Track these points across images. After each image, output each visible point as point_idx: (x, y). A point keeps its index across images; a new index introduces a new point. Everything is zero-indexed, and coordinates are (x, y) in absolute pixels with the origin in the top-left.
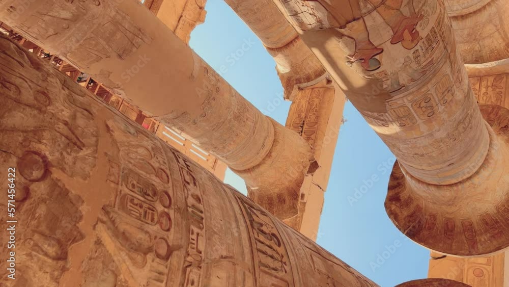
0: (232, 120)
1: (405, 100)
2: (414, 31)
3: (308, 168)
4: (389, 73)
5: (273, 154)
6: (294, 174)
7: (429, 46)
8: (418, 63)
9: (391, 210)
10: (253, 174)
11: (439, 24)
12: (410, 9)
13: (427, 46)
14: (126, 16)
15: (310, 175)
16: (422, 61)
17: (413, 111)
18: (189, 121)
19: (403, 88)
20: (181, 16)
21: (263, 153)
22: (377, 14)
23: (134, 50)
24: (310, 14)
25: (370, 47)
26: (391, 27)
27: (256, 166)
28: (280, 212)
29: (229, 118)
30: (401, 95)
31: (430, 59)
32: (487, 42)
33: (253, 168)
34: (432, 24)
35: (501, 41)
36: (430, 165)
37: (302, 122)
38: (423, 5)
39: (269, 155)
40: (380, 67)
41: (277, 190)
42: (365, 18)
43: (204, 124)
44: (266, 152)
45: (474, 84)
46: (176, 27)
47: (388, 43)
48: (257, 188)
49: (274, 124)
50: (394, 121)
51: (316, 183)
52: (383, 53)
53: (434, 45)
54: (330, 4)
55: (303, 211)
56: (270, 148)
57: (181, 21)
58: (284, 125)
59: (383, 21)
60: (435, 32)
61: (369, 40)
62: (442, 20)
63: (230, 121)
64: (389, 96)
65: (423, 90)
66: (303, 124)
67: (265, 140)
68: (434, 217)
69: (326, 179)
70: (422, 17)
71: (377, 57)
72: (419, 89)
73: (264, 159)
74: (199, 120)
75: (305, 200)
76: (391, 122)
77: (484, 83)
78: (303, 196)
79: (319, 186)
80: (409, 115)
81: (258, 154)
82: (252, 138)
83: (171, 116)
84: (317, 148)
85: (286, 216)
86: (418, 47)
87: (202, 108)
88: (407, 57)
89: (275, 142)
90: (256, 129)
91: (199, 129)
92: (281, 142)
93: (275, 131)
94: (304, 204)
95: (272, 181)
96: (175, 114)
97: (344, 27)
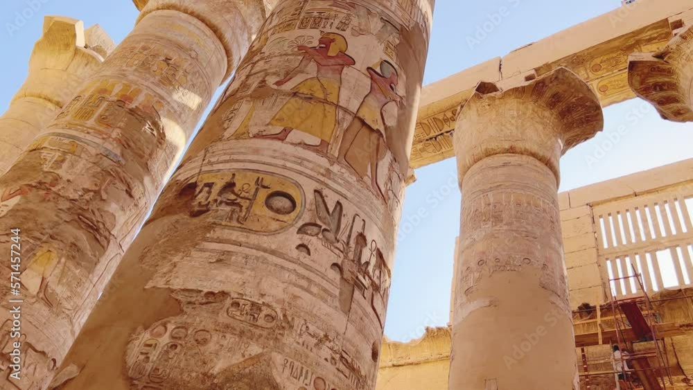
0: (504, 222)
1: (393, 7)
2: (322, 46)
3: (492, 94)
4: (383, 45)
5: (506, 146)
6: (513, 104)
7: (322, 18)
8: (348, 17)
10: (548, 155)
11: (289, 25)
12: (306, 66)
13: (324, 20)
15: (498, 86)
16: (343, 15)
18: (548, 275)
19: (385, 18)
20: (394, 366)
21: (514, 159)
25: (375, 86)
26: (341, 74)
27: (537, 158)
28: (573, 90)
29: (505, 228)
30: (391, 14)
31: (335, 8)
33: (541, 159)
34: (297, 32)
37: (429, 142)
38: (286, 55)
39: (512, 151)
40: (385, 61)
41: (547, 114)
42: (355, 111)
43: (537, 254)
44: (512, 156)
46: (412, 364)
47: (357, 65)
48: (560, 141)
49: (464, 170)
51: (498, 73)
52: (370, 66)
53: (315, 14)
55: (548, 66)
56: (502, 155)
57: (402, 362)
58: (455, 157)
60: (302, 23)
61: (370, 92)
62: (281, 26)
63: (508, 224)
64: (401, 28)
66: (431, 139)
67: (497, 167)
69: (483, 68)
70: (301, 48)
71: (378, 70)
73: (522, 153)
74: (537, 263)
75: (533, 72)
76: (421, 11)
78: (528, 79)
79: (500, 68)
81: (520, 165)
82: (507, 184)
84: (459, 99)
85: (574, 80)
86: (334, 30)
87: (521, 268)
88: (353, 35)
89: (488, 154)
90: (492, 186)
91: (548, 256)
92: (484, 147)
93: (475, 162)
94: (537, 70)
95: (540, 127)
96: (553, 298)
97: (378, 131)
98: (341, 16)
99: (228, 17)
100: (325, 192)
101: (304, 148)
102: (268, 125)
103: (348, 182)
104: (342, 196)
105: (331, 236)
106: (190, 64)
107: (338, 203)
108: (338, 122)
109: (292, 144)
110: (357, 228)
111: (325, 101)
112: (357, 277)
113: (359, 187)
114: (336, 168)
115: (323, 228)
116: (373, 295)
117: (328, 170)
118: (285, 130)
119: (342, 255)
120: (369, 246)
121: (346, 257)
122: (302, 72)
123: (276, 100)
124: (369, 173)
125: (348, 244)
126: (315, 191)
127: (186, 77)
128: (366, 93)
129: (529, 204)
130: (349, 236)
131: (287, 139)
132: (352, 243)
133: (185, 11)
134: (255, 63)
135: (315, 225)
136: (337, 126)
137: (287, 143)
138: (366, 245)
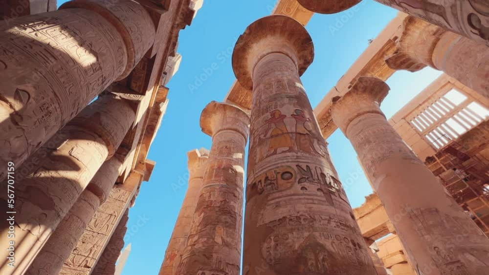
0: (373, 142)
1: (289, 92)
2: (272, 117)
3: (340, 99)
4: (292, 105)
5: (356, 114)
6: (349, 100)
8: (276, 103)
9: (312, 57)
10: (374, 109)
11: (259, 116)
12: (271, 126)
13: (269, 109)
14: (416, 230)
15: (340, 96)
18: (403, 154)
19: (288, 97)
20: (360, 218)
21: (361, 117)
22: (288, 131)
23: (422, 209)
26: (283, 122)
27: (371, 113)
28: (369, 82)
29: (374, 144)
30: (290, 94)
31: (270, 103)
32: (232, 116)
33: (373, 112)
34: (262, 117)
35: (227, 113)
36: (288, 64)
38: (263, 126)
39: (359, 115)
41: (364, 95)
42: (295, 131)
43: (394, 147)
45: (244, 103)
46: (367, 214)
48: (375, 102)
49: (345, 131)
51: (337, 92)
53: (265, 108)
54: (310, 147)
55: (354, 80)
56: (356, 119)
57: (363, 215)
58: (339, 128)
60: (262, 113)
61: (297, 122)
62: (256, 118)
63: (374, 142)
64: (296, 97)
65: (279, 92)
66: (326, 126)
67: (357, 124)
68: (294, 44)
69: (331, 92)
70: (266, 121)
71: (295, 114)
72: (281, 93)
73: (363, 114)
74: (396, 151)
75: (350, 84)
76: (298, 88)
77: (240, 101)
78: (349, 87)
79: (337, 90)
80: (289, 86)
81: (366, 118)
82: (365, 128)
84: (328, 108)
85: (367, 79)
87: (390, 156)
89: (351, 121)
90: (359, 131)
91: (399, 146)
92: (347, 119)
93: (347, 126)
94: (351, 83)
95: (365, 101)
96: (412, 161)
97: (307, 134)
98: (274, 104)
99: (237, 124)
100: (300, 164)
103: (306, 157)
104: (307, 163)
105: (311, 179)
106: (234, 145)
107: (307, 166)
109: (280, 154)
110: (319, 172)
111: (283, 133)
112: (329, 190)
113: (311, 157)
114: (299, 154)
116: (339, 195)
117: (297, 156)
118: (275, 150)
119: (319, 184)
121: (321, 185)
122: (270, 128)
124: (312, 150)
125: (319, 179)
126: (297, 166)
127: (234, 149)
129: (378, 130)
130: (318, 176)
131: (277, 153)
132: (320, 178)
133: (225, 129)
134: (254, 134)
135: (303, 178)
136: (291, 139)
138: (326, 177)
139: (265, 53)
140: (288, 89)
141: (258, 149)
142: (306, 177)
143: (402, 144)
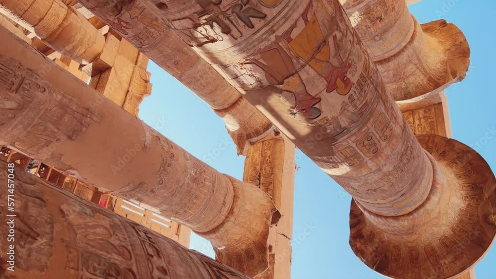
0: (190, 182)
1: (349, 141)
2: (346, 78)
3: (271, 218)
4: (330, 119)
5: (235, 210)
6: (258, 227)
7: (362, 90)
8: (355, 106)
9: (356, 248)
11: (366, 70)
12: (338, 59)
13: (360, 90)
14: (73, 98)
15: (274, 225)
16: (358, 104)
17: (358, 150)
18: (147, 190)
19: (345, 131)
20: (128, 91)
21: (225, 211)
22: (310, 67)
23: (84, 129)
24: (249, 75)
25: (309, 97)
26: (324, 78)
27: (220, 225)
28: (251, 268)
29: (187, 181)
30: (345, 137)
31: (364, 102)
32: (411, 79)
33: (218, 228)
34: (360, 70)
35: (422, 77)
36: (384, 198)
37: (258, 174)
38: (349, 55)
39: (231, 212)
40: (320, 114)
41: (244, 247)
42: (300, 73)
43: (162, 191)
44: (228, 210)
45: (408, 118)
46: (124, 102)
47: (325, 93)
48: (223, 248)
49: (232, 180)
50: (343, 162)
51: (282, 232)
52: (321, 101)
53: (366, 88)
54: (266, 64)
55: (273, 263)
56: (231, 205)
57: (128, 96)
58: (242, 180)
59: (316, 73)
60: (364, 77)
61: (306, 92)
62: (368, 65)
63: (188, 184)
64: (334, 139)
65: (364, 130)
66: (260, 176)
67: (225, 197)
68: (397, 247)
69: (289, 225)
70: (350, 66)
71: (317, 106)
72: (360, 130)
73: (227, 217)
74: (157, 187)
75: (273, 252)
76: (340, 163)
77: (416, 116)
78: (270, 247)
79: (284, 236)
80: (355, 155)
81: (220, 212)
82: (212, 198)
83: (127, 189)
85: (257, 271)
86: (351, 92)
87: (158, 176)
88: (343, 102)
89: (235, 197)
90: (215, 188)
91: (158, 197)
92: (241, 197)
93: (234, 188)
94: (273, 256)
95: (237, 237)
96: (131, 186)
97: (282, 83)
98: (358, 102)
100: (263, 22)
101: (292, 25)
102: (314, 14)
103: (262, 41)
104: (257, 32)
105: (237, 9)
106: (372, 33)
107: (253, 27)
108: (298, 57)
109: (298, 20)
110: (234, 32)
111: (313, 57)
112: (208, 14)
113: (256, 48)
114: (273, 38)
115: (244, 6)
117: (274, 32)
118: (307, 21)
119: (224, 10)
120: (221, 34)
121: (222, 12)
122: (336, 55)
123: (326, 28)
124: (261, 61)
125: (228, 19)
126: (266, 16)
127: (366, 26)
128: (307, 88)
129: (194, 204)
130: (232, 23)
131: (301, 18)
132: (227, 22)
134: (353, 35)
135: (247, 3)
136: (297, 55)
137: (299, 17)
138: (223, 32)
139: (435, 198)
140: (354, 145)
141: (330, 9)
142: (244, 8)
143: (156, 202)
